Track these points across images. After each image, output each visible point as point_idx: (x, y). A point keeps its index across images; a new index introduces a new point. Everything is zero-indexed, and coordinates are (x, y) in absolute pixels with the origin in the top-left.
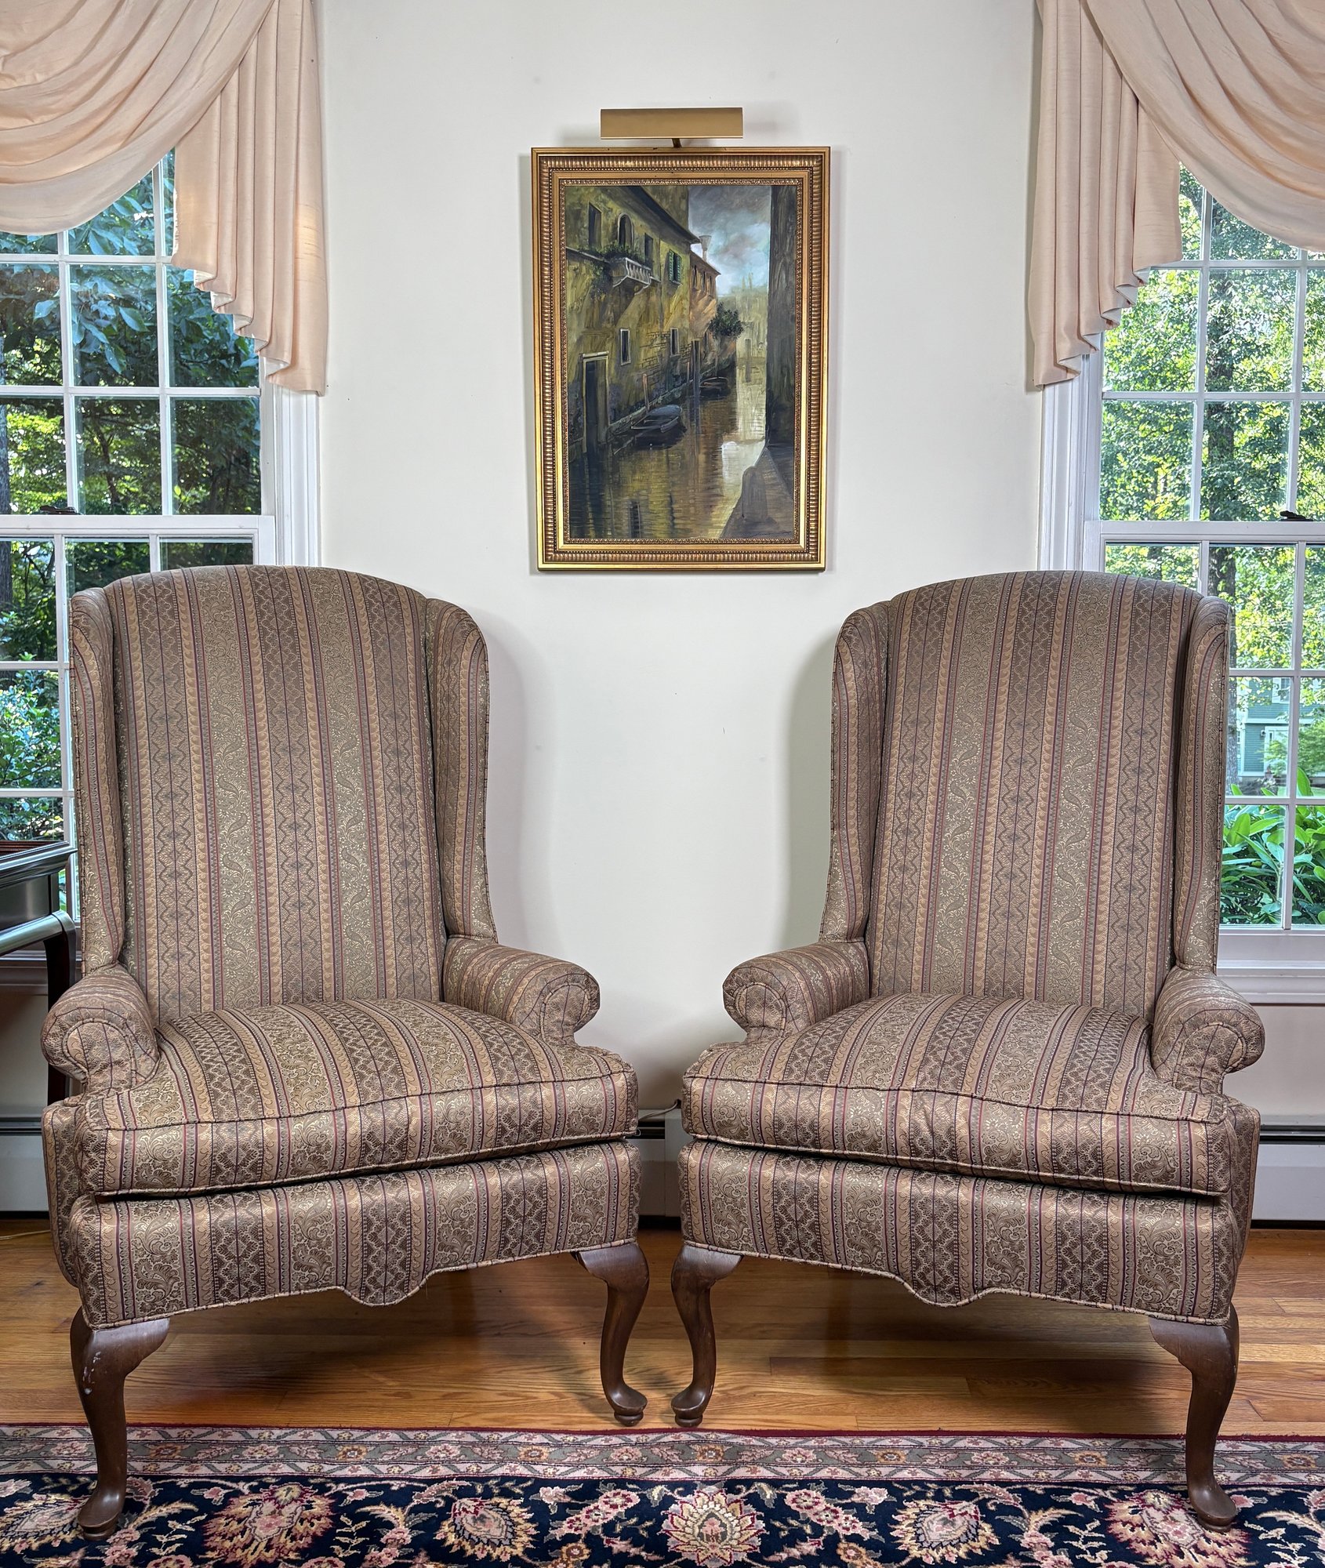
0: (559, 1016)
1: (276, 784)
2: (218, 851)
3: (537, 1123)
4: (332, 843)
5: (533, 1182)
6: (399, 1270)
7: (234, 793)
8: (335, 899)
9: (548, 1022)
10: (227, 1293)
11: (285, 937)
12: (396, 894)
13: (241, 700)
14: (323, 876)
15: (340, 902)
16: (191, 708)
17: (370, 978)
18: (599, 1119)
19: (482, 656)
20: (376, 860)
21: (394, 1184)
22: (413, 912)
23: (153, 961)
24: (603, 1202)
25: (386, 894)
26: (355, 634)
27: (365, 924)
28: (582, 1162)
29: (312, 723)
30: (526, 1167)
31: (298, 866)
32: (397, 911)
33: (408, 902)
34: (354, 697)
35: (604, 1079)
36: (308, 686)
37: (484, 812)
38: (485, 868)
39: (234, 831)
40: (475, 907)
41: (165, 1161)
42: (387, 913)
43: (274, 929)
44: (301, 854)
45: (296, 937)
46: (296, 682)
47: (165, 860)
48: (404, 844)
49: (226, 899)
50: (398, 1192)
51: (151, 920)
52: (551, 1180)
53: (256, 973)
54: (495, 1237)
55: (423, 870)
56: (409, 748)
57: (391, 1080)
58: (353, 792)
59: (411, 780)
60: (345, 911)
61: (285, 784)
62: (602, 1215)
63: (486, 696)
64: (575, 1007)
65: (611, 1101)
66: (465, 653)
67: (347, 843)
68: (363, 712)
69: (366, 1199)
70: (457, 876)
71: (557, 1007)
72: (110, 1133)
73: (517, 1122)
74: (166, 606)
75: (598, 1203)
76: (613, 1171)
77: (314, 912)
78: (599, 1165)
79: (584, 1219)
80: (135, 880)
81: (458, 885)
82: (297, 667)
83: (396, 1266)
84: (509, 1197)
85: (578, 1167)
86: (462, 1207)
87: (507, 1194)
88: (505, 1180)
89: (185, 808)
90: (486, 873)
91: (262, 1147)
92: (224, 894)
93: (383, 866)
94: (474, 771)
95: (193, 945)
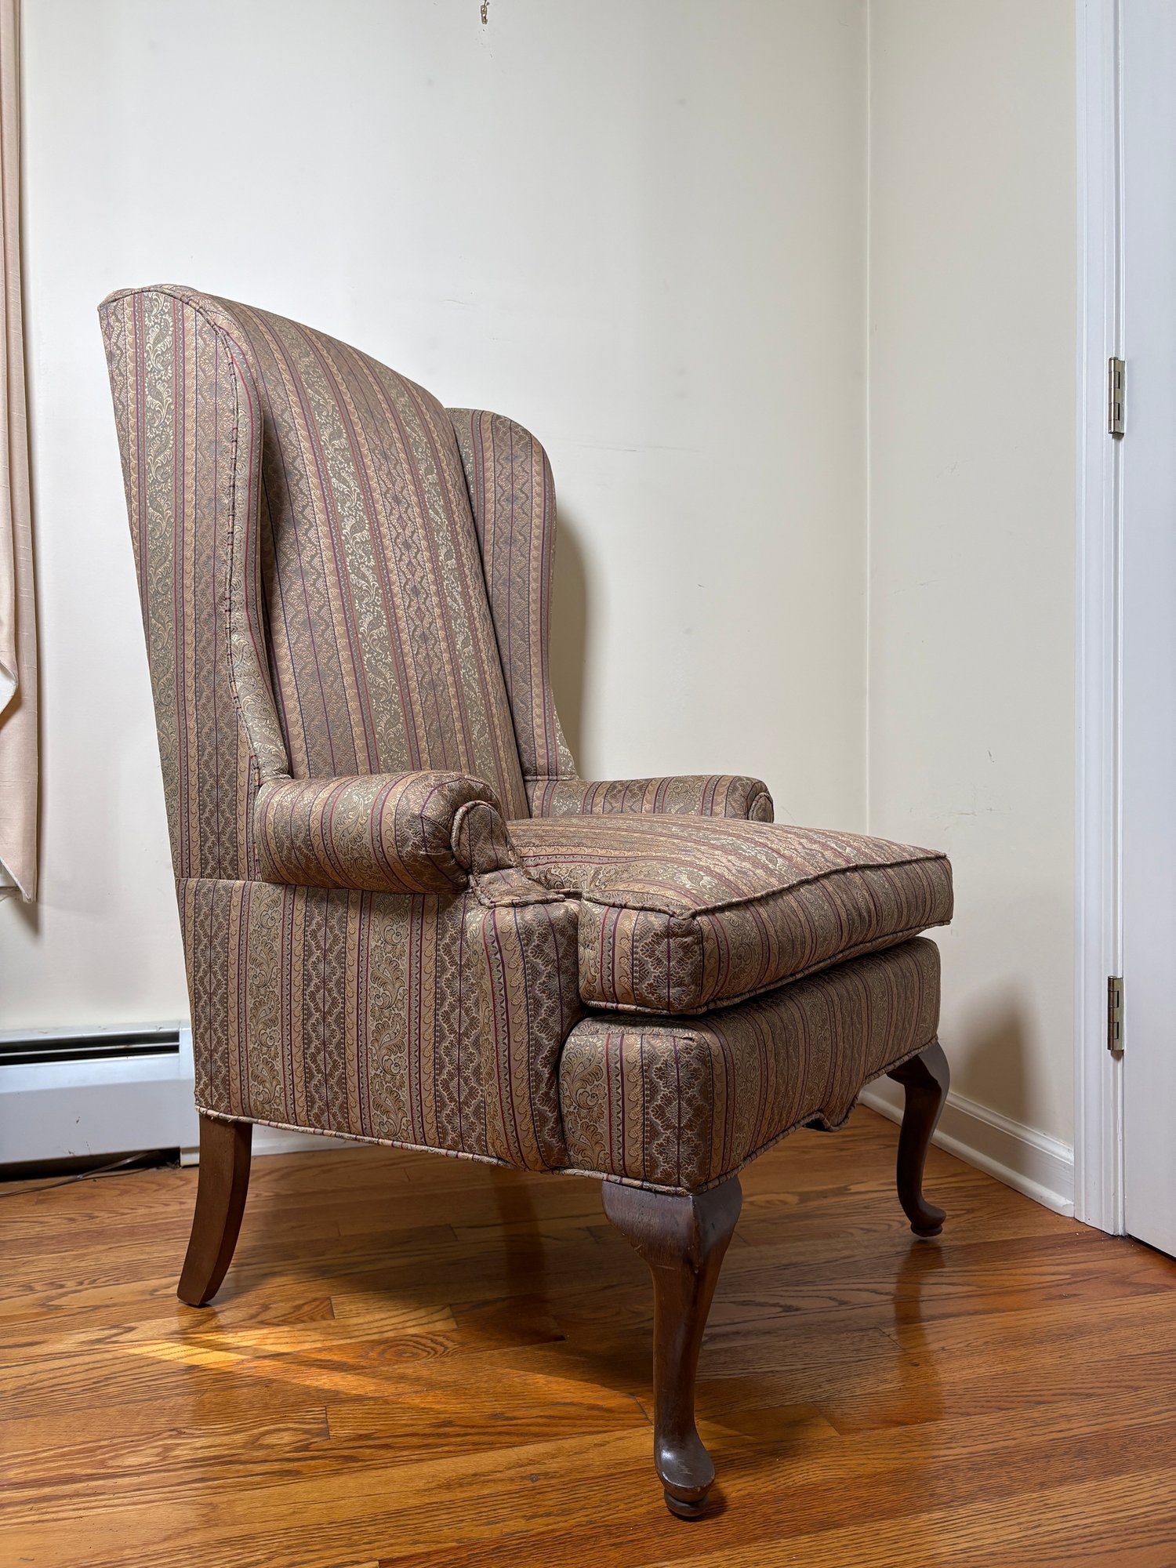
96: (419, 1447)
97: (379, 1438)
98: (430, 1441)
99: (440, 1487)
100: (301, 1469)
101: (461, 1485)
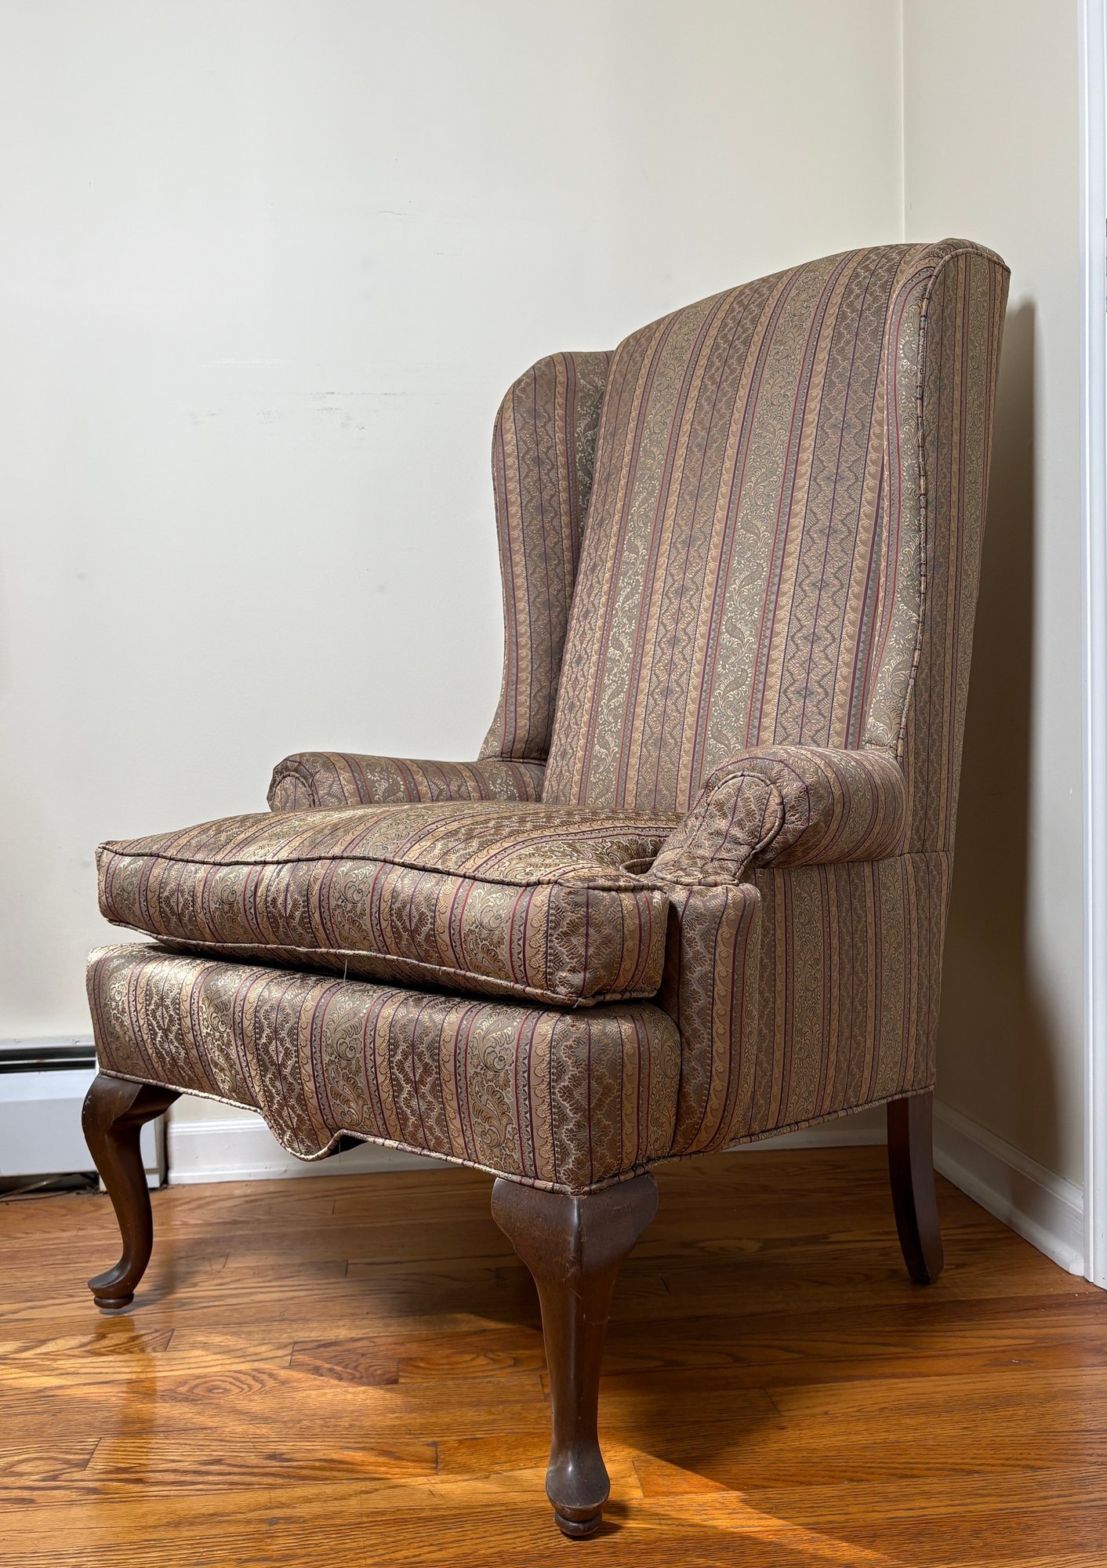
96: (172, 1483)
97: (137, 1472)
98: (188, 1478)
99: (168, 1524)
100: (34, 1498)
101: (192, 1524)
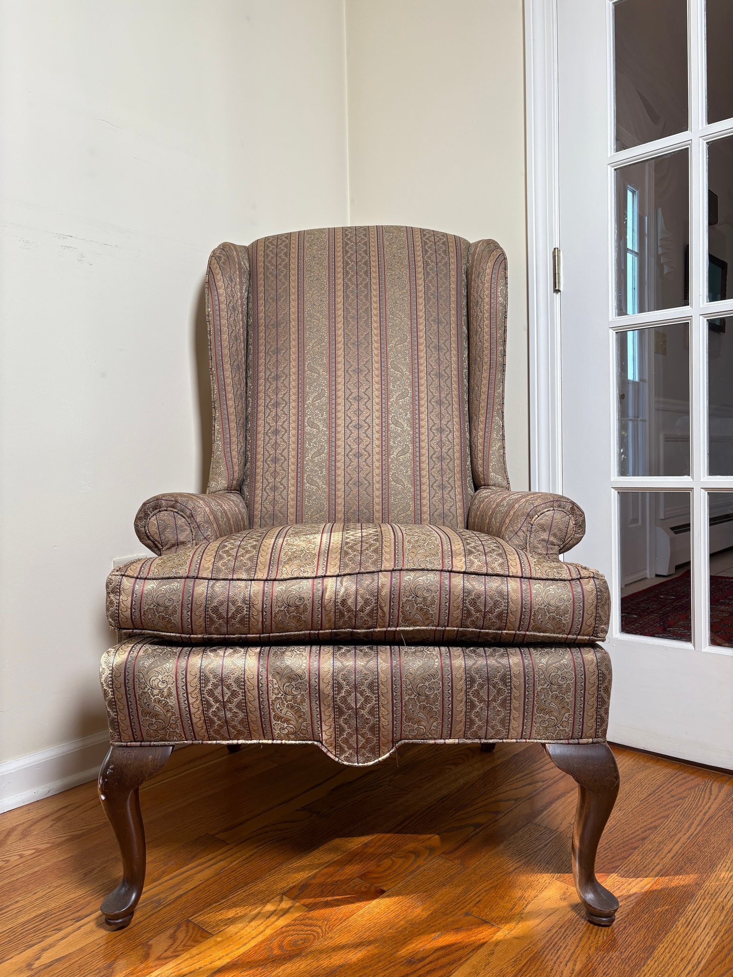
0: (545, 536)
1: (346, 368)
2: (304, 415)
3: (502, 613)
4: (385, 411)
5: (497, 670)
6: (369, 735)
7: (318, 374)
8: (385, 451)
9: (533, 540)
10: (217, 732)
11: (348, 477)
12: (432, 452)
13: (326, 309)
14: (376, 435)
15: (388, 455)
16: (293, 316)
17: (409, 513)
18: (567, 619)
19: (503, 265)
20: (417, 426)
21: (365, 654)
22: (444, 467)
23: (258, 492)
24: (569, 698)
25: (424, 451)
26: (412, 263)
27: (407, 472)
28: (547, 657)
29: (375, 325)
30: (492, 655)
31: (358, 427)
32: (432, 465)
33: (441, 459)
34: (407, 308)
35: (573, 582)
36: (374, 299)
37: (503, 391)
38: (503, 435)
39: (316, 399)
40: (493, 462)
41: (166, 607)
42: (424, 466)
43: (339, 472)
44: (362, 418)
45: (355, 478)
46: (366, 296)
47: (270, 422)
48: (440, 416)
49: (308, 449)
50: (368, 662)
51: (259, 464)
52: (516, 670)
53: (326, 503)
54: (460, 717)
55: (454, 437)
56: (448, 346)
57: (370, 557)
58: (403, 375)
59: (449, 369)
60: (392, 462)
61: (353, 368)
62: (568, 711)
63: (506, 297)
64: (560, 529)
65: (579, 604)
66: (489, 264)
67: (396, 412)
68: (413, 317)
69: (338, 664)
70: (481, 440)
71: (543, 528)
72: (125, 579)
73: (482, 608)
74: (283, 250)
75: (563, 698)
76: (580, 669)
77: (369, 461)
78: (564, 661)
79: (550, 712)
80: (251, 436)
81: (480, 448)
82: (368, 286)
83: (365, 730)
84: (472, 681)
85: (544, 661)
86: (427, 684)
87: (471, 677)
88: (470, 662)
89: (285, 386)
90: (503, 439)
91: (249, 602)
92: (307, 445)
93: (423, 430)
94: (494, 357)
95: (284, 481)
